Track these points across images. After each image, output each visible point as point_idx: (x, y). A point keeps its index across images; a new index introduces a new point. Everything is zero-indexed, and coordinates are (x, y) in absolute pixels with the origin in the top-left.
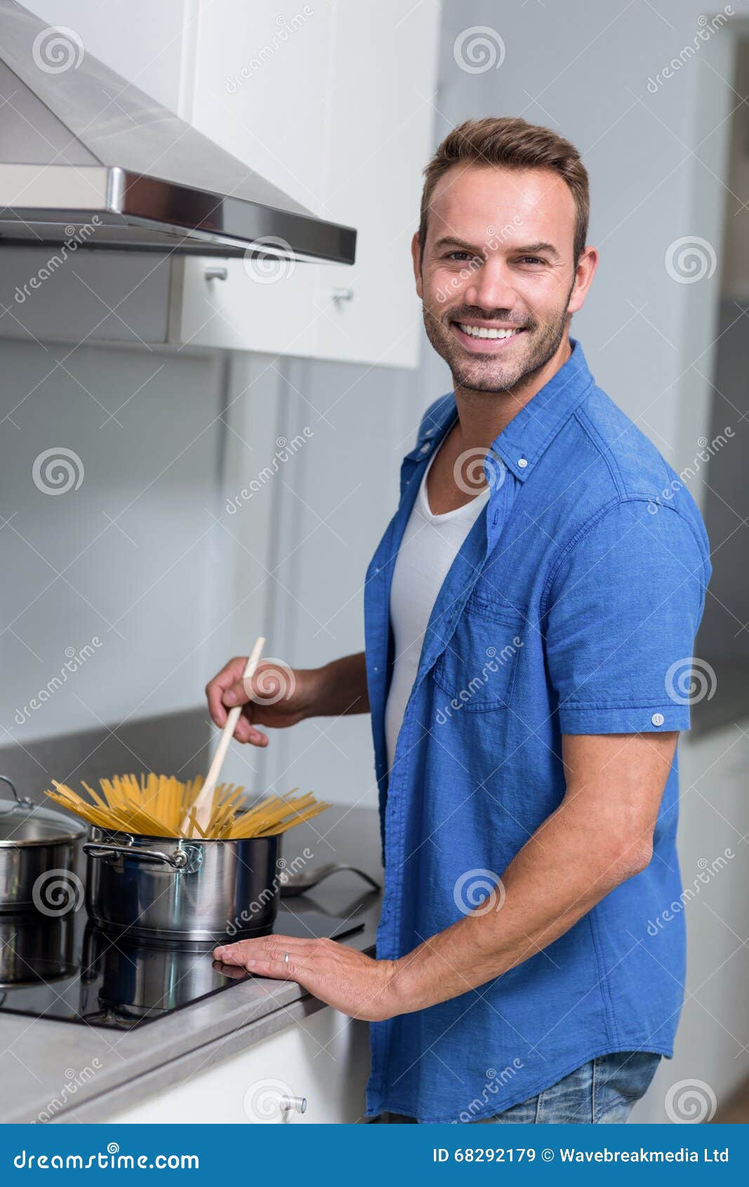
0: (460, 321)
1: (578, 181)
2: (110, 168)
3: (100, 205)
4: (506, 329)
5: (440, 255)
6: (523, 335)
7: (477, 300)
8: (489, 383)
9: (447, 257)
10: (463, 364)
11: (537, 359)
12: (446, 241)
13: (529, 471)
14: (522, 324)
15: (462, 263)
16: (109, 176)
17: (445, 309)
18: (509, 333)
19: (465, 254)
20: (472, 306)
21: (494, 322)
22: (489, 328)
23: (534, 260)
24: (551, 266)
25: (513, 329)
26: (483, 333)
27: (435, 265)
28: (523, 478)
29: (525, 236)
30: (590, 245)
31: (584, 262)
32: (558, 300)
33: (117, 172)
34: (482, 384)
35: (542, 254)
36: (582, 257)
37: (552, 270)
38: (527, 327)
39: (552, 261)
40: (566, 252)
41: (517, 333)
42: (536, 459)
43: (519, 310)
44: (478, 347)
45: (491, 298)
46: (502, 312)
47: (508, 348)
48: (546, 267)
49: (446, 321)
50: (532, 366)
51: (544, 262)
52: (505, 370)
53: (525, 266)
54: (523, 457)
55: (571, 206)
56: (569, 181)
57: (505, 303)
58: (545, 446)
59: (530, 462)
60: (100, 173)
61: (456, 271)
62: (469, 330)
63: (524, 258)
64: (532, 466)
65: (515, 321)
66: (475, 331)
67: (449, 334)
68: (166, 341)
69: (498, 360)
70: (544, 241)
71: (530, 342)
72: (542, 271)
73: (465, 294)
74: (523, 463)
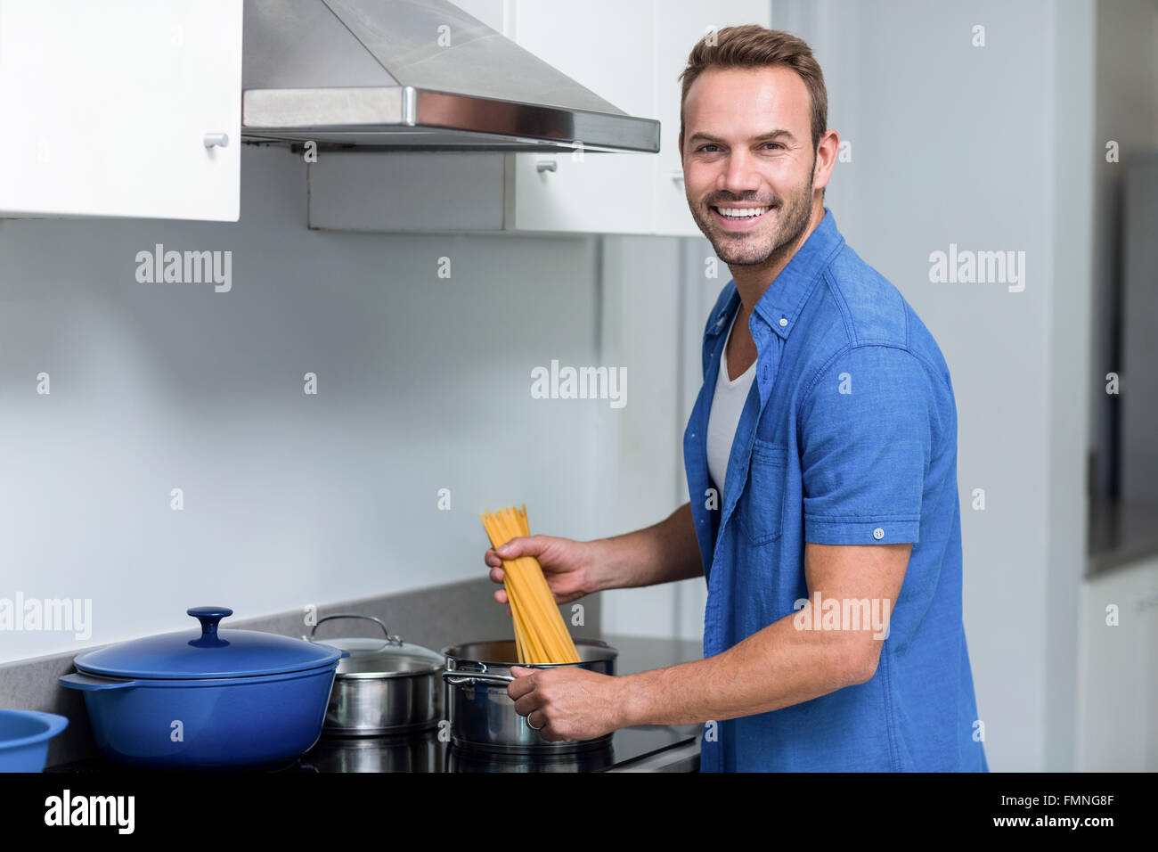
0: (715, 205)
2: (404, 87)
4: (755, 208)
5: (694, 149)
6: (773, 212)
7: (726, 186)
9: (700, 150)
10: (723, 243)
13: (789, 329)
14: (769, 203)
15: (714, 154)
16: (403, 94)
17: (703, 196)
18: (758, 212)
19: (719, 147)
20: (724, 191)
21: (743, 203)
22: (739, 208)
23: (773, 146)
24: (790, 150)
25: (761, 207)
27: (691, 159)
28: (785, 335)
29: (764, 125)
30: (831, 128)
31: (826, 144)
32: (800, 179)
33: (410, 91)
34: (740, 258)
35: (779, 139)
36: (823, 139)
37: (792, 154)
38: (774, 205)
39: (790, 145)
41: (766, 212)
42: (795, 318)
43: (764, 190)
45: (737, 182)
46: (749, 194)
47: (758, 225)
48: (786, 151)
49: (705, 207)
51: (783, 147)
52: (759, 244)
53: (767, 152)
54: (783, 317)
56: (803, 75)
57: (751, 185)
58: (802, 305)
59: (790, 321)
60: (396, 92)
61: (709, 162)
62: (723, 212)
63: (766, 144)
64: (792, 324)
65: (762, 200)
67: (709, 218)
68: (503, 228)
69: (751, 237)
70: (780, 128)
71: (778, 217)
72: (782, 154)
73: (716, 181)
74: (784, 322)
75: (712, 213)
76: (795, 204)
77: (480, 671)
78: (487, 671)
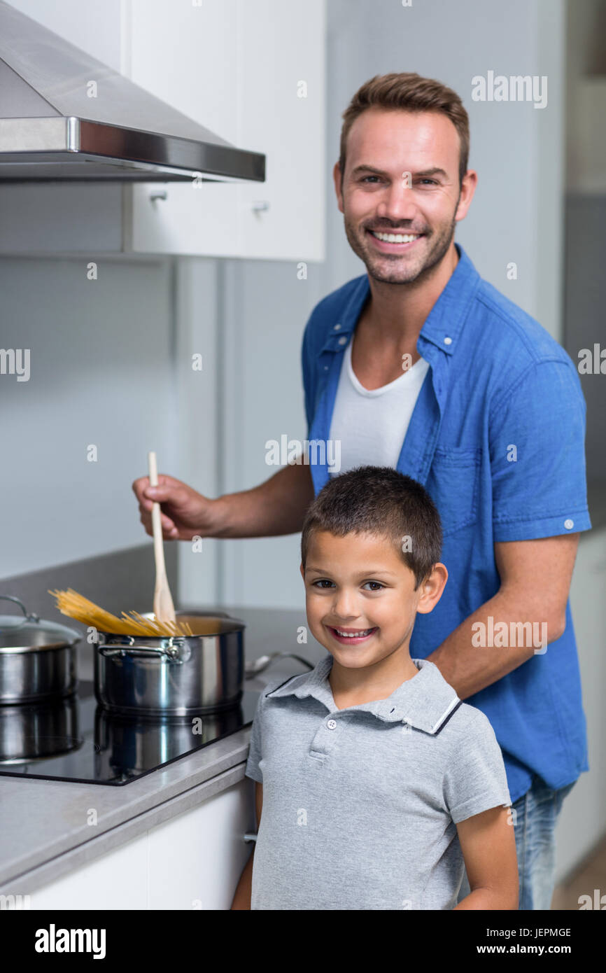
0: (373, 229)
1: (460, 120)
2: (68, 117)
3: (60, 146)
4: (409, 235)
5: (357, 179)
6: (423, 240)
7: (387, 214)
8: (396, 277)
9: (362, 180)
10: (376, 263)
11: (434, 257)
12: (361, 169)
13: (454, 346)
14: (422, 232)
15: (375, 185)
16: (67, 124)
17: (362, 221)
18: (411, 238)
19: (380, 179)
20: (383, 218)
21: (400, 230)
22: (396, 234)
23: (429, 182)
24: (442, 186)
25: (414, 234)
26: (392, 238)
27: (353, 187)
28: (451, 352)
29: (423, 163)
30: (471, 168)
31: (467, 183)
32: (447, 212)
33: (73, 120)
34: (391, 277)
35: (436, 176)
36: (465, 177)
37: (444, 189)
38: (425, 234)
39: (443, 182)
40: (453, 174)
41: (418, 238)
42: (457, 336)
44: (389, 250)
45: (397, 211)
46: (406, 222)
47: (411, 250)
48: (439, 187)
49: (363, 230)
50: (429, 263)
51: (437, 183)
52: (409, 267)
53: (423, 186)
54: (447, 336)
55: (456, 139)
56: (454, 120)
58: (461, 325)
59: (453, 339)
60: (60, 122)
61: (371, 191)
62: (380, 236)
63: (423, 180)
64: (455, 342)
65: (416, 229)
66: (385, 237)
67: (364, 240)
68: (122, 250)
69: (404, 260)
70: (437, 166)
71: (428, 244)
72: (435, 190)
73: (377, 208)
74: (448, 341)
75: (368, 235)
76: (443, 234)
77: (127, 644)
78: (134, 644)
